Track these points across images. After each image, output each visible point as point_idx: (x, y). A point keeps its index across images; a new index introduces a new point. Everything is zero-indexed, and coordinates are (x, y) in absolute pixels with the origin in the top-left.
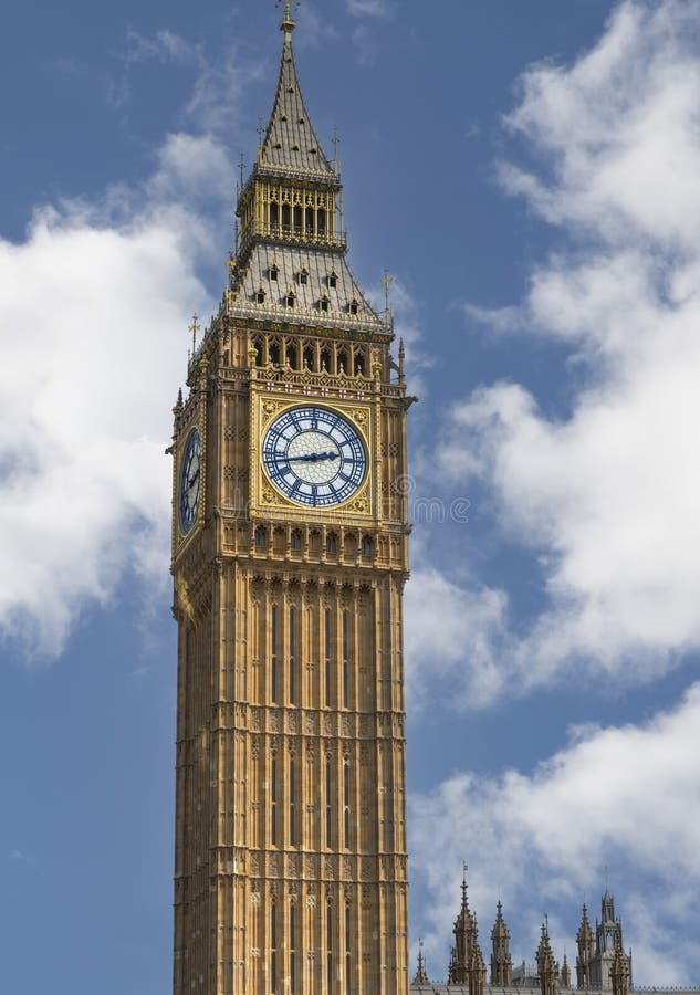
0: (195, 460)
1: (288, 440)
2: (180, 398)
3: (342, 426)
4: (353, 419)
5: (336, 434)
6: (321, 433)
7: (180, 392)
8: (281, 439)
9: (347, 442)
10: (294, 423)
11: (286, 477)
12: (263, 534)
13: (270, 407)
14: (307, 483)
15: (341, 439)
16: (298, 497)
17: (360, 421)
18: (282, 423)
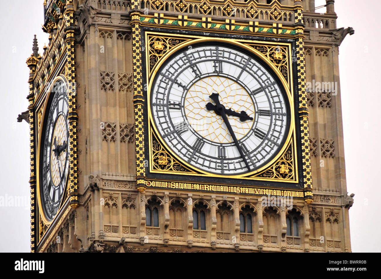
0: (61, 121)
1: (184, 87)
2: (36, 49)
3: (255, 69)
4: (268, 60)
5: (246, 78)
6: (227, 77)
7: (35, 42)
8: (175, 86)
9: (262, 89)
10: (192, 66)
11: (183, 136)
12: (157, 212)
13: (159, 46)
14: (212, 143)
15: (253, 85)
16: (201, 161)
17: (278, 61)
18: (176, 66)
